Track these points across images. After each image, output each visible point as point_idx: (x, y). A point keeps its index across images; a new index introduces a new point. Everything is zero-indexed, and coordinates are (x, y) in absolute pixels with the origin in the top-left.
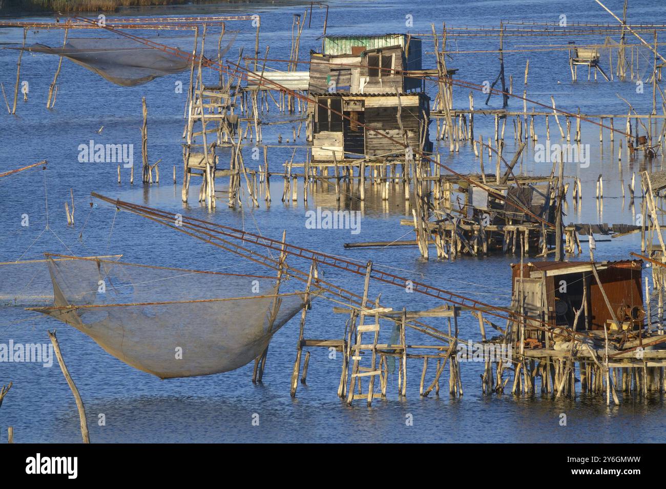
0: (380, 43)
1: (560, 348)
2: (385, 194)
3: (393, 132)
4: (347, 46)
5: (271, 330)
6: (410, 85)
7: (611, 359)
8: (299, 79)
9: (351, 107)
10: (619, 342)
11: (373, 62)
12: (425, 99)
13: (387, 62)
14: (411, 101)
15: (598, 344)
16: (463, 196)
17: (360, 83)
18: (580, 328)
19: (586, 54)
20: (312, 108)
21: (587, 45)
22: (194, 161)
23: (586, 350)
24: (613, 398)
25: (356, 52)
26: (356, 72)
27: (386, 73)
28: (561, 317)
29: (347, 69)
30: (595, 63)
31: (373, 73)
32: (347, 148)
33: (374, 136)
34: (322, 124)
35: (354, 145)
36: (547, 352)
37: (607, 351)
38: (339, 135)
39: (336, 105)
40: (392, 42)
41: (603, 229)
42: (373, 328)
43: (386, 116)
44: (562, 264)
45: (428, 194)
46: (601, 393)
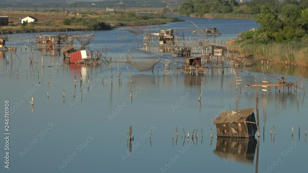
0: (168, 30)
1: (190, 68)
2: (168, 49)
3: (170, 41)
4: (164, 30)
5: (154, 65)
6: (172, 35)
7: (197, 69)
8: (158, 34)
9: (164, 38)
10: (198, 67)
11: (167, 32)
12: (173, 37)
13: (169, 32)
14: (172, 37)
15: (195, 67)
16: (178, 49)
17: (165, 35)
18: (193, 65)
19: (194, 32)
20: (159, 38)
21: (194, 30)
22: (145, 44)
23: (194, 68)
24: (197, 74)
25: (165, 31)
26: (165, 34)
27: (169, 34)
28: (191, 64)
29: (164, 33)
30: (195, 33)
31: (167, 34)
32: (164, 43)
33: (167, 41)
34: (161, 40)
35: (165, 42)
36: (189, 68)
37: (196, 68)
38: (163, 41)
39: (162, 37)
40: (169, 30)
41: (196, 53)
42: (167, 65)
43: (169, 39)
44: (191, 57)
45: (174, 49)
46: (196, 74)
